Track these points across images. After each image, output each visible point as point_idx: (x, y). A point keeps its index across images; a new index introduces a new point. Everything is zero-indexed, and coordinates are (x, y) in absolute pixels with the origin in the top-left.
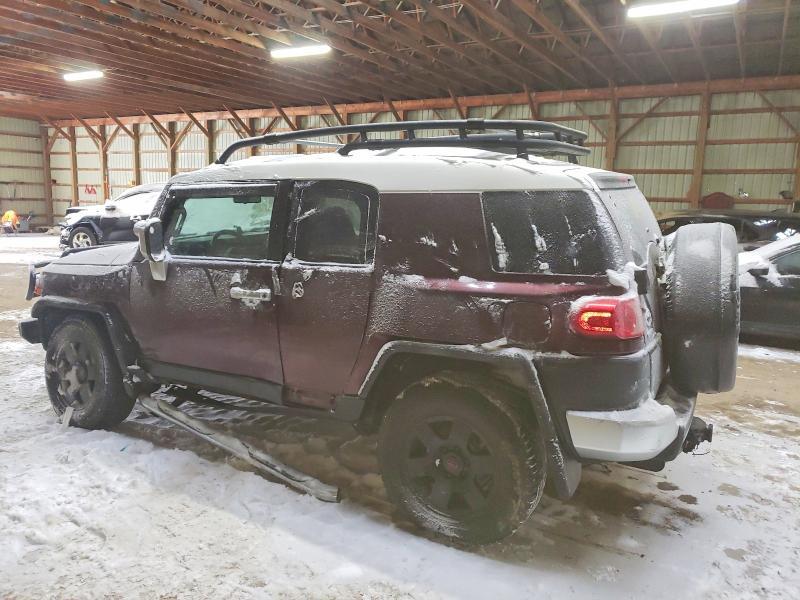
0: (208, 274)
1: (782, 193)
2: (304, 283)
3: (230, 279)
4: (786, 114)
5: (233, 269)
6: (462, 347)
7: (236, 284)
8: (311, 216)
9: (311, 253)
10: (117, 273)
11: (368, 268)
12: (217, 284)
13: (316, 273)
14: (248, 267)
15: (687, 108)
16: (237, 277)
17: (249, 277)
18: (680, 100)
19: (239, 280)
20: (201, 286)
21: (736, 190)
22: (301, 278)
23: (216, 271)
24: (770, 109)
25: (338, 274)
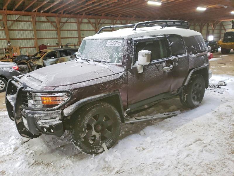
0: (156, 66)
1: (57, 44)
2: (178, 61)
3: (162, 65)
4: (53, 23)
5: (162, 62)
6: (201, 67)
7: (164, 66)
8: (173, 44)
9: (175, 54)
10: (122, 75)
11: (186, 55)
12: (159, 68)
13: (179, 58)
14: (166, 61)
15: (27, 20)
16: (164, 64)
17: (167, 63)
18: (25, 17)
19: (165, 65)
20: (154, 70)
21: (46, 44)
22: (176, 61)
23: (158, 64)
24: (49, 22)
25: (183, 57)
